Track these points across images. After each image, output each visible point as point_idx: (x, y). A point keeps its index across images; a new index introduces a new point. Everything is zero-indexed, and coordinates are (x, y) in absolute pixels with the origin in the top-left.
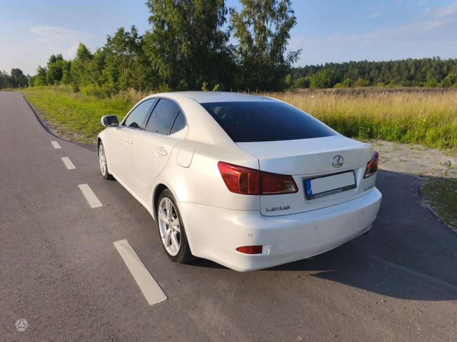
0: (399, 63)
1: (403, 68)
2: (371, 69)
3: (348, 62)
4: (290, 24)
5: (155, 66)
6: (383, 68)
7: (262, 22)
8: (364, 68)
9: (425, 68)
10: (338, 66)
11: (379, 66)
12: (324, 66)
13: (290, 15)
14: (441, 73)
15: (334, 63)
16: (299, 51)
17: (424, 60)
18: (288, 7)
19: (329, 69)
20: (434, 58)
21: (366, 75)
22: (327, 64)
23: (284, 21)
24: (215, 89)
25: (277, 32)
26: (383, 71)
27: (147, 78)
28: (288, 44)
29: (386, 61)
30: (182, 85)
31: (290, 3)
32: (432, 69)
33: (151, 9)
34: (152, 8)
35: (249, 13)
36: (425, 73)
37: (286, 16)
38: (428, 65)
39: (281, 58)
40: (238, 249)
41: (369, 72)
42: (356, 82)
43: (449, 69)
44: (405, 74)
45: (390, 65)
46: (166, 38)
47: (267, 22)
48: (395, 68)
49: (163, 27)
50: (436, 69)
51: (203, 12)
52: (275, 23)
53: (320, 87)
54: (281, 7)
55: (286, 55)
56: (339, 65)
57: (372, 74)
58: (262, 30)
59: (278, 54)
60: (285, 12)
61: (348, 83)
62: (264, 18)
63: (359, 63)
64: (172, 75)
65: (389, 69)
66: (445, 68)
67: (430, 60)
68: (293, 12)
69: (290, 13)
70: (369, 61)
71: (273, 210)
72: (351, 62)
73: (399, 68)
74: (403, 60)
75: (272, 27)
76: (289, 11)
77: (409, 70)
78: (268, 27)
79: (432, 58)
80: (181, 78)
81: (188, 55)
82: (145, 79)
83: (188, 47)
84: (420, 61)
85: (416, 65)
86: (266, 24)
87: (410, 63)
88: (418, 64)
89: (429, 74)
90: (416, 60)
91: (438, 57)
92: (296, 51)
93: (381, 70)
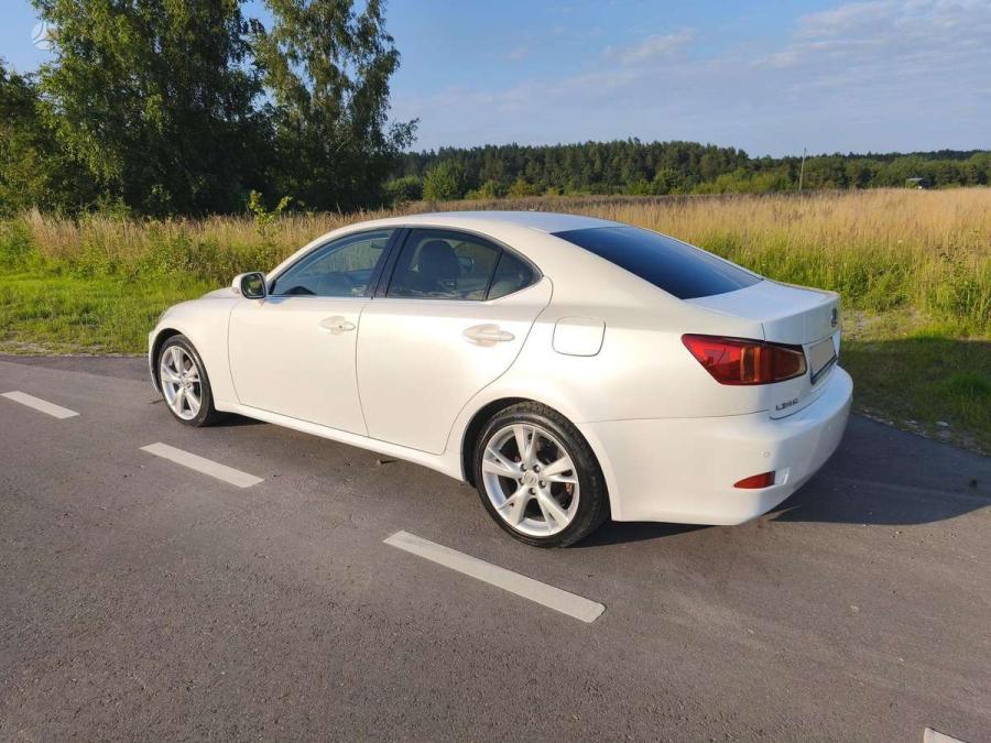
0: (576, 151)
1: (581, 159)
2: (527, 161)
3: (483, 148)
4: (388, 63)
5: (76, 151)
6: (547, 159)
7: (324, 57)
8: (514, 160)
9: (617, 158)
10: (465, 155)
11: (540, 156)
12: (437, 154)
13: (386, 46)
14: (644, 168)
15: (457, 147)
16: (412, 122)
17: (615, 143)
18: (378, 28)
19: (450, 160)
20: (630, 140)
21: (520, 172)
22: (442, 149)
23: (373, 56)
24: (281, 206)
25: (362, 79)
26: (547, 165)
27: (54, 183)
28: (390, 108)
29: (550, 146)
30: (157, 197)
31: (383, 20)
32: (629, 160)
33: (41, 10)
34: (47, 8)
35: (293, 34)
36: (618, 169)
37: (377, 48)
38: (622, 155)
39: (378, 136)
40: (739, 485)
41: (524, 169)
42: (513, 188)
43: (656, 161)
44: (586, 171)
45: (558, 153)
46: (99, 84)
47: (336, 56)
48: (568, 161)
49: (88, 57)
50: (636, 162)
51: (191, 25)
52: (354, 60)
53: (444, 197)
54: (363, 26)
55: (386, 131)
56: (466, 152)
57: (529, 171)
58: (331, 74)
59: (370, 129)
60: (374, 38)
61: (492, 189)
62: (329, 47)
63: (503, 148)
64: (126, 174)
65: (558, 162)
66: (649, 158)
67: (623, 144)
68: (390, 39)
69: (385, 41)
70: (520, 145)
71: (784, 406)
72: (488, 147)
73: (574, 159)
74: (580, 144)
75: (350, 68)
76: (383, 37)
77: (593, 163)
78: (340, 67)
79: (627, 141)
80: (151, 181)
81: (164, 125)
82: (50, 185)
83: (163, 106)
84: (607, 147)
85: (601, 154)
86: (332, 61)
87: (592, 150)
88: (606, 152)
89: (625, 173)
90: (600, 144)
91: (636, 139)
92: (407, 122)
93: (544, 164)
